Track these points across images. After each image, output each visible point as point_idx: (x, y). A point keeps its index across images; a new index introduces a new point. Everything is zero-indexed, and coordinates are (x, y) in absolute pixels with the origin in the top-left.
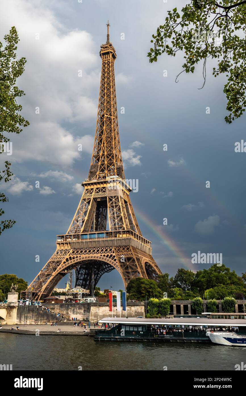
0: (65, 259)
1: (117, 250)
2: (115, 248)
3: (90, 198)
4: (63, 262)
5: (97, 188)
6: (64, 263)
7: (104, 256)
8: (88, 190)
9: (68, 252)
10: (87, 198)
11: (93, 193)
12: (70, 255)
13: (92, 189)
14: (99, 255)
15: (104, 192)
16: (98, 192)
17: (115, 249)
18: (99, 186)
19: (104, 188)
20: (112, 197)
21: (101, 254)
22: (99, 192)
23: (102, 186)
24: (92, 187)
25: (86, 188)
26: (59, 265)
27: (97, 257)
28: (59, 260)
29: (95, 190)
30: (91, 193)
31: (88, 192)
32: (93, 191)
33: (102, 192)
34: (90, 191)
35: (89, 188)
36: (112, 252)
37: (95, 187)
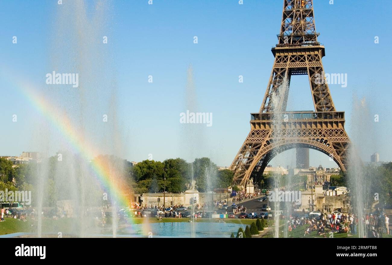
0: (265, 141)
1: (328, 133)
2: (325, 132)
3: (284, 68)
4: (263, 144)
5: (293, 56)
6: (265, 145)
7: (314, 139)
8: (281, 57)
9: (267, 134)
10: (280, 68)
11: (288, 62)
12: (269, 137)
13: (286, 56)
14: (307, 138)
15: (302, 61)
16: (293, 61)
17: (326, 133)
18: (294, 54)
19: (302, 56)
20: (313, 68)
21: (310, 138)
22: (295, 61)
23: (299, 54)
24: (286, 54)
25: (277, 54)
26: (259, 148)
27: (306, 141)
28: (257, 142)
29: (291, 59)
30: (285, 62)
31: (280, 60)
32: (287, 59)
33: (300, 62)
34: (284, 59)
35: (282, 54)
36: (322, 136)
37: (290, 54)
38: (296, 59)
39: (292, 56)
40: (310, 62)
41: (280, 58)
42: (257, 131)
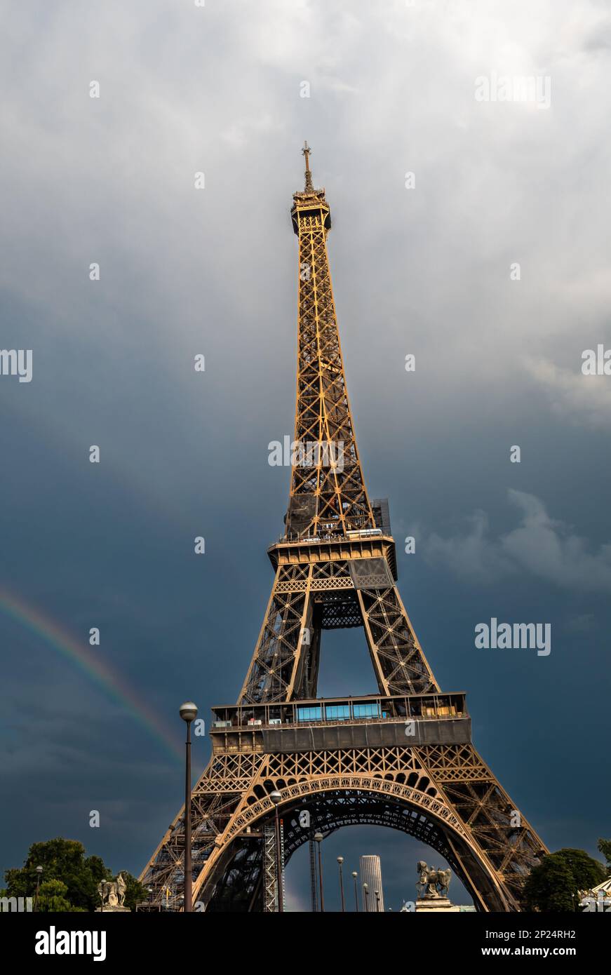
0: (251, 788)
1: (428, 755)
2: (420, 753)
3: (300, 593)
4: (245, 796)
5: (321, 564)
6: (251, 800)
7: (389, 777)
8: (291, 569)
9: (258, 765)
10: (290, 592)
11: (310, 579)
12: (263, 774)
13: (303, 566)
14: (369, 775)
15: (343, 574)
16: (322, 576)
17: (423, 757)
18: (324, 558)
19: (342, 563)
20: (373, 591)
21: (377, 773)
22: (327, 575)
23: (335, 557)
24: (303, 559)
25: (282, 561)
26: (233, 809)
27: (367, 782)
28: (227, 791)
29: (315, 570)
30: (302, 578)
31: (290, 574)
32: (307, 573)
33: (338, 576)
34: (298, 572)
35: (294, 561)
36: (411, 765)
37: (314, 559)
38: (328, 571)
39: (317, 564)
40: (363, 577)
41: (289, 571)
42: (229, 760)
